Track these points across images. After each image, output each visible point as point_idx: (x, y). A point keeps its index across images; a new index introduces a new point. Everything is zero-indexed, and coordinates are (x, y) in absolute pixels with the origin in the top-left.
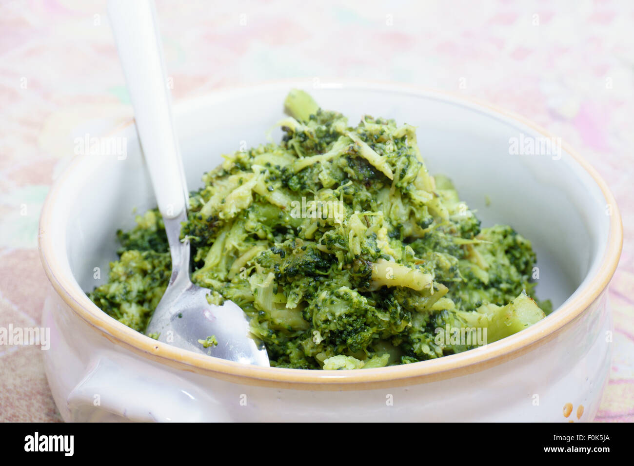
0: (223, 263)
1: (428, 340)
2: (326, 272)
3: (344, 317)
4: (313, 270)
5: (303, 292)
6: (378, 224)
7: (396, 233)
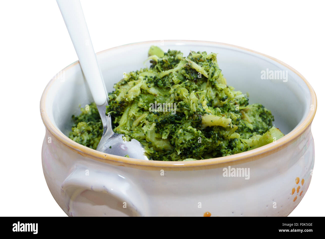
0: (128, 123)
1: (229, 152)
2: (180, 121)
3: (190, 141)
4: (174, 120)
5: (169, 131)
6: (202, 99)
7: (211, 104)
